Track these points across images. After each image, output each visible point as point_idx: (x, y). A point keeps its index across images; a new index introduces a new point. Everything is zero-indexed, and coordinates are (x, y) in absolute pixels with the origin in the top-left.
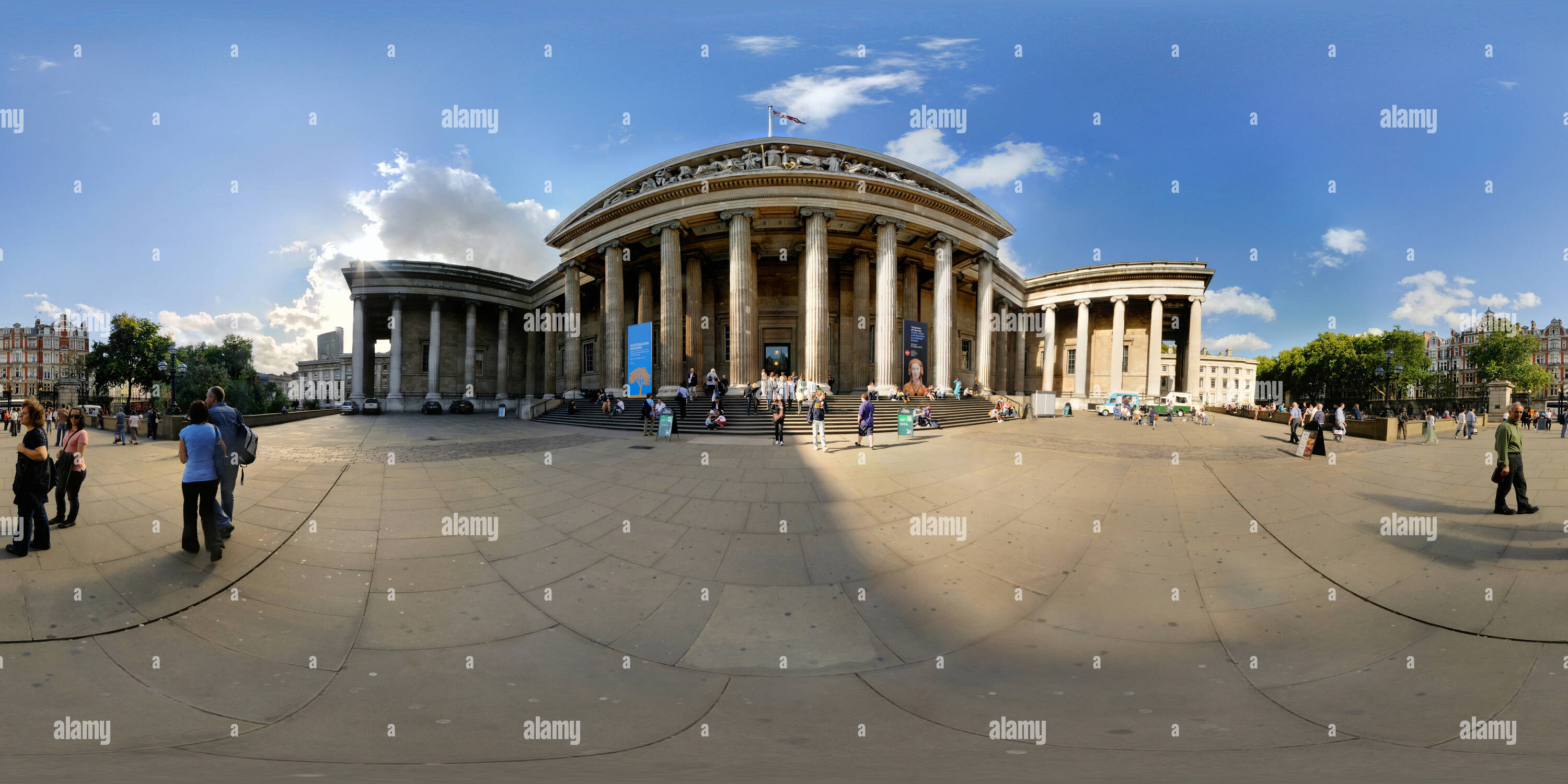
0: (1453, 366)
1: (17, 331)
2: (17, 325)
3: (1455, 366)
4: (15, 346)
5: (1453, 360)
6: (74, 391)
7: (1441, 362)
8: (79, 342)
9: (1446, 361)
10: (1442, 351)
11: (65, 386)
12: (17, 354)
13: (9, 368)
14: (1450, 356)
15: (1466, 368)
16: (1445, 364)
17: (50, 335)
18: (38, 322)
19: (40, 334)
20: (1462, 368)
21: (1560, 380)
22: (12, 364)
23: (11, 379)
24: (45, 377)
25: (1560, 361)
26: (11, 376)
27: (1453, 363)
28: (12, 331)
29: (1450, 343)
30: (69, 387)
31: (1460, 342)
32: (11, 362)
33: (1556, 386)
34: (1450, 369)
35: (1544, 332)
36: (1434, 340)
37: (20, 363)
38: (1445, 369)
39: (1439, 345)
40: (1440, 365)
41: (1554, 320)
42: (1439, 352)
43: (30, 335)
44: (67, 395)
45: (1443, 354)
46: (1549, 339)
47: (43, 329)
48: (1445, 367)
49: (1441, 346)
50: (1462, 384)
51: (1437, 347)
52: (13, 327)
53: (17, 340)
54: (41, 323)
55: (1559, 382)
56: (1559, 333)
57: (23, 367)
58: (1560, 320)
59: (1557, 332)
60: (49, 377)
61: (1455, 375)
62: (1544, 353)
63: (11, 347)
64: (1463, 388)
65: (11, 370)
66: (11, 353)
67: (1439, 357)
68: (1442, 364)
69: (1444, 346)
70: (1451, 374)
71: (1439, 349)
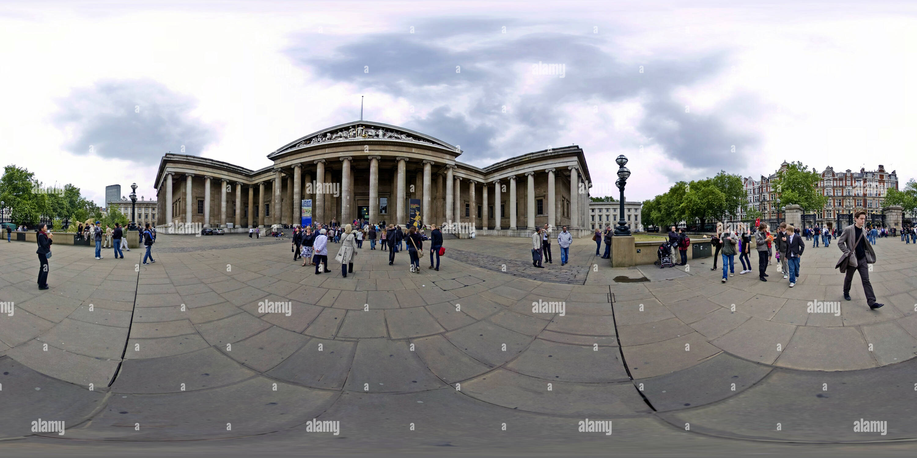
0: (763, 199)
1: (849, 175)
2: (849, 171)
3: (764, 198)
4: (847, 185)
5: (763, 194)
6: (899, 214)
7: (755, 196)
8: (892, 183)
9: (758, 195)
10: (755, 189)
11: (893, 211)
12: (849, 190)
13: (843, 199)
14: (761, 192)
15: (771, 200)
16: (758, 197)
17: (872, 178)
18: (863, 169)
19: (865, 177)
20: (769, 200)
21: (833, 207)
22: (845, 196)
23: (844, 207)
24: (869, 206)
25: (832, 194)
26: (844, 205)
27: (763, 196)
28: (845, 175)
29: (760, 183)
30: (896, 211)
31: (767, 183)
32: (844, 195)
33: (830, 211)
34: (761, 201)
35: (822, 175)
36: (750, 182)
37: (851, 196)
38: (758, 201)
39: (753, 185)
40: (755, 198)
41: (828, 167)
42: (754, 190)
43: (858, 178)
44: (894, 216)
45: (756, 191)
46: (825, 179)
47: (867, 174)
48: (758, 199)
49: (755, 186)
50: (769, 210)
51: (752, 186)
52: (845, 172)
53: (849, 180)
54: (865, 171)
55: (832, 208)
56: (832, 176)
57: (853, 199)
58: (832, 168)
59: (830, 176)
60: (871, 206)
61: (764, 204)
62: (822, 189)
63: (844, 185)
64: (770, 213)
65: (844, 201)
66: (844, 189)
67: (754, 193)
68: (756, 197)
69: (756, 186)
70: (762, 204)
71: (753, 188)
